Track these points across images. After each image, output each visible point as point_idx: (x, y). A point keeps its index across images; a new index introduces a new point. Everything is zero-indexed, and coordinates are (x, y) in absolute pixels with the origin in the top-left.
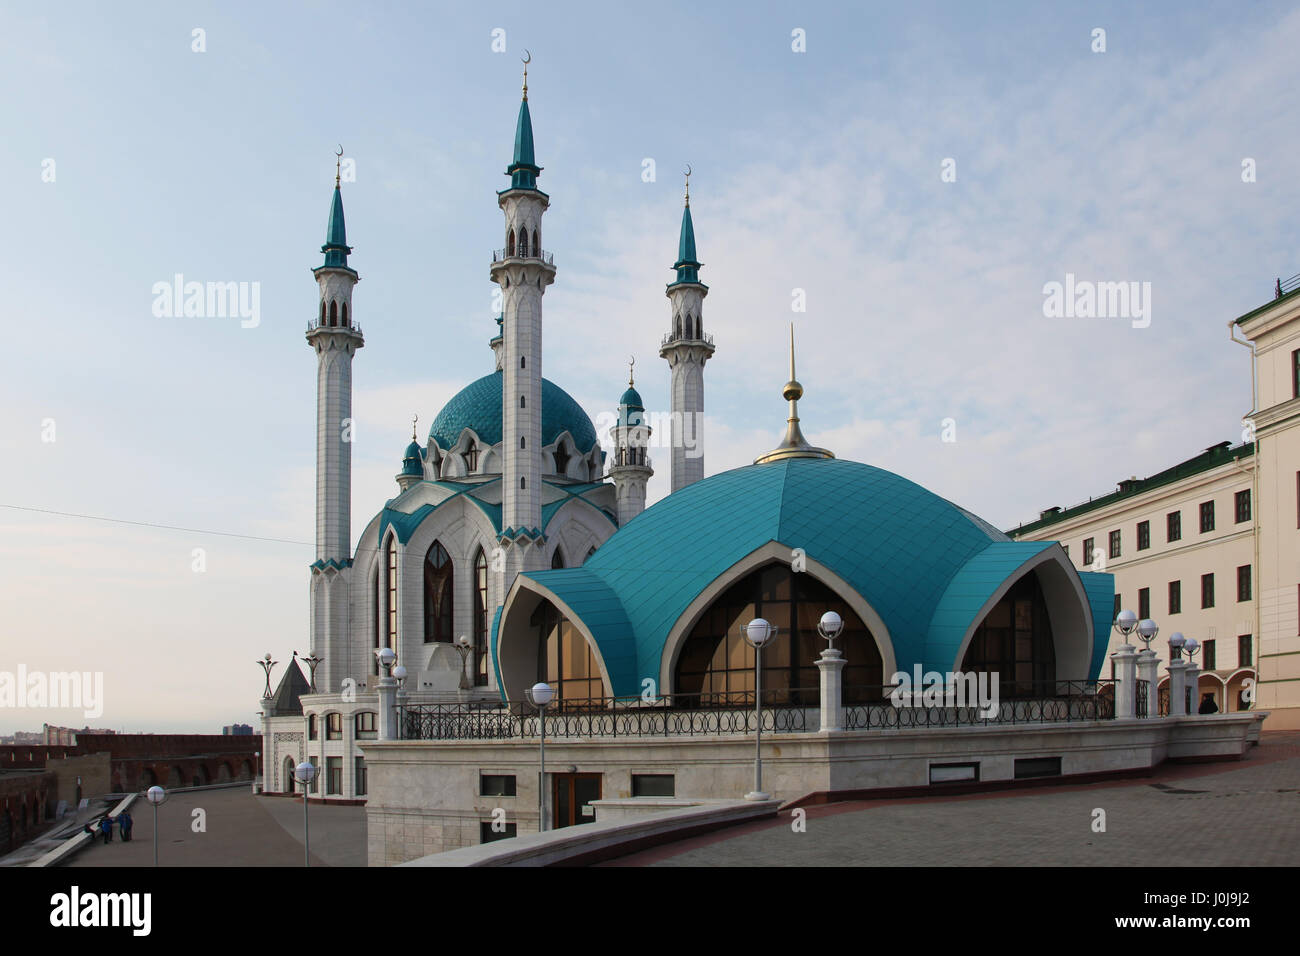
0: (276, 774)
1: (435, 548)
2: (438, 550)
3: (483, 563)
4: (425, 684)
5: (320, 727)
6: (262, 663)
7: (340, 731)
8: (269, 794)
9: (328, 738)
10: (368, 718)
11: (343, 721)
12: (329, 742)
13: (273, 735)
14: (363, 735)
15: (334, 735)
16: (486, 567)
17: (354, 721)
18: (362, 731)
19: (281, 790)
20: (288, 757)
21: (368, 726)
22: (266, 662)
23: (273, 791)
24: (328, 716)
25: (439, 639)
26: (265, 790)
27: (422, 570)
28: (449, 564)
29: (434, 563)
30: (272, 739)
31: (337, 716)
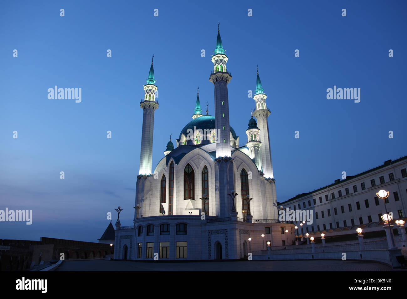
0: (119, 252)
1: (188, 166)
2: (189, 167)
3: (206, 171)
4: (189, 213)
5: (144, 231)
6: (117, 210)
7: (153, 232)
8: (116, 260)
9: (148, 235)
10: (165, 227)
11: (155, 228)
12: (148, 236)
13: (119, 237)
14: (163, 233)
15: (150, 234)
16: (207, 173)
17: (160, 227)
18: (163, 231)
19: (121, 258)
20: (125, 245)
21: (165, 229)
22: (119, 209)
23: (117, 259)
24: (148, 226)
25: (190, 198)
26: (114, 259)
27: (183, 174)
28: (193, 172)
29: (187, 171)
30: (119, 238)
31: (152, 226)
